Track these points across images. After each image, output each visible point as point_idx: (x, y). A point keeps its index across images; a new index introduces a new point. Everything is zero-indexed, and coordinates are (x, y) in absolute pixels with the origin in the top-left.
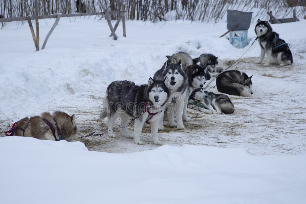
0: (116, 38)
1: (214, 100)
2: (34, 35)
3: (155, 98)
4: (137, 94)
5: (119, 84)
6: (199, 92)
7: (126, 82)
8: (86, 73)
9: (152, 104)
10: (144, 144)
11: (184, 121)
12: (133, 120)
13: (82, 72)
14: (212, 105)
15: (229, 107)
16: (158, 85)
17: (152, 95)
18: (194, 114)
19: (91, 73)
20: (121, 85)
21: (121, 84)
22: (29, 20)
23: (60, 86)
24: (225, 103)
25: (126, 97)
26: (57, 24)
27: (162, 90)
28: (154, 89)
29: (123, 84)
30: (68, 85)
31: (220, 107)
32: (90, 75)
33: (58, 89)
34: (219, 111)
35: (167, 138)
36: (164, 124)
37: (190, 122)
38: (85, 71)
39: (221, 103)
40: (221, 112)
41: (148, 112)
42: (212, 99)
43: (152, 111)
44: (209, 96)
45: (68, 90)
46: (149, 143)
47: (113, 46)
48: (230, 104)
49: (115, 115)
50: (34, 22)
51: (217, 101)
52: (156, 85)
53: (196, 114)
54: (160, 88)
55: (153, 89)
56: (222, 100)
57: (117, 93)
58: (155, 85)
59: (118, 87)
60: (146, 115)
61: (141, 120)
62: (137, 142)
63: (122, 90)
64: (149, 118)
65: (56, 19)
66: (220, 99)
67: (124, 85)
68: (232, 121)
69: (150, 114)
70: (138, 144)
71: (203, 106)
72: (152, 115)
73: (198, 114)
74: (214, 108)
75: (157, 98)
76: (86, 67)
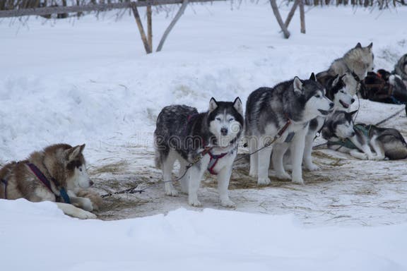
0: (287, 36)
1: (375, 137)
2: (142, 32)
3: (222, 131)
4: (193, 128)
5: (171, 112)
6: (343, 125)
7: (183, 109)
8: (184, 91)
9: (215, 141)
10: (201, 206)
11: (306, 170)
12: (188, 167)
13: (178, 90)
14: (370, 145)
15: (399, 149)
16: (225, 111)
17: (216, 126)
18: (334, 159)
19: (193, 92)
20: (174, 113)
21: (174, 111)
22: (133, 7)
23: (136, 113)
24: (393, 142)
25: (180, 132)
26: (183, 13)
27: (233, 117)
28: (220, 116)
29: (177, 112)
30: (149, 110)
31: (383, 148)
32: (190, 94)
33: (130, 117)
34: (380, 154)
35: (254, 197)
36: (271, 175)
37: (316, 173)
38: (182, 88)
39: (385, 142)
40: (384, 157)
41: (210, 154)
42: (370, 136)
43: (216, 152)
44: (366, 131)
45: (149, 120)
46: (215, 205)
47: (272, 47)
48: (400, 143)
49: (168, 159)
50: (142, 11)
51: (379, 139)
52: (223, 110)
53: (337, 159)
54: (230, 116)
55: (217, 117)
56: (387, 137)
57: (167, 125)
58: (220, 111)
59: (168, 116)
60: (206, 160)
61: (199, 168)
62: (191, 201)
63: (175, 120)
64: (212, 165)
65: (181, 5)
66: (385, 135)
67: (178, 114)
68: (386, 171)
69: (212, 157)
70: (193, 205)
71: (354, 147)
72: (216, 158)
73: (340, 160)
74: (373, 151)
75: (224, 131)
76: (185, 83)
